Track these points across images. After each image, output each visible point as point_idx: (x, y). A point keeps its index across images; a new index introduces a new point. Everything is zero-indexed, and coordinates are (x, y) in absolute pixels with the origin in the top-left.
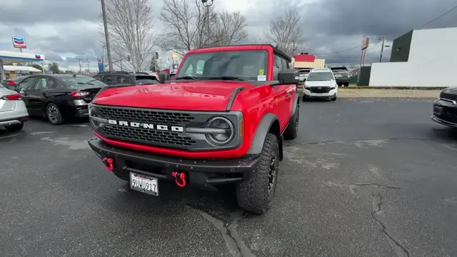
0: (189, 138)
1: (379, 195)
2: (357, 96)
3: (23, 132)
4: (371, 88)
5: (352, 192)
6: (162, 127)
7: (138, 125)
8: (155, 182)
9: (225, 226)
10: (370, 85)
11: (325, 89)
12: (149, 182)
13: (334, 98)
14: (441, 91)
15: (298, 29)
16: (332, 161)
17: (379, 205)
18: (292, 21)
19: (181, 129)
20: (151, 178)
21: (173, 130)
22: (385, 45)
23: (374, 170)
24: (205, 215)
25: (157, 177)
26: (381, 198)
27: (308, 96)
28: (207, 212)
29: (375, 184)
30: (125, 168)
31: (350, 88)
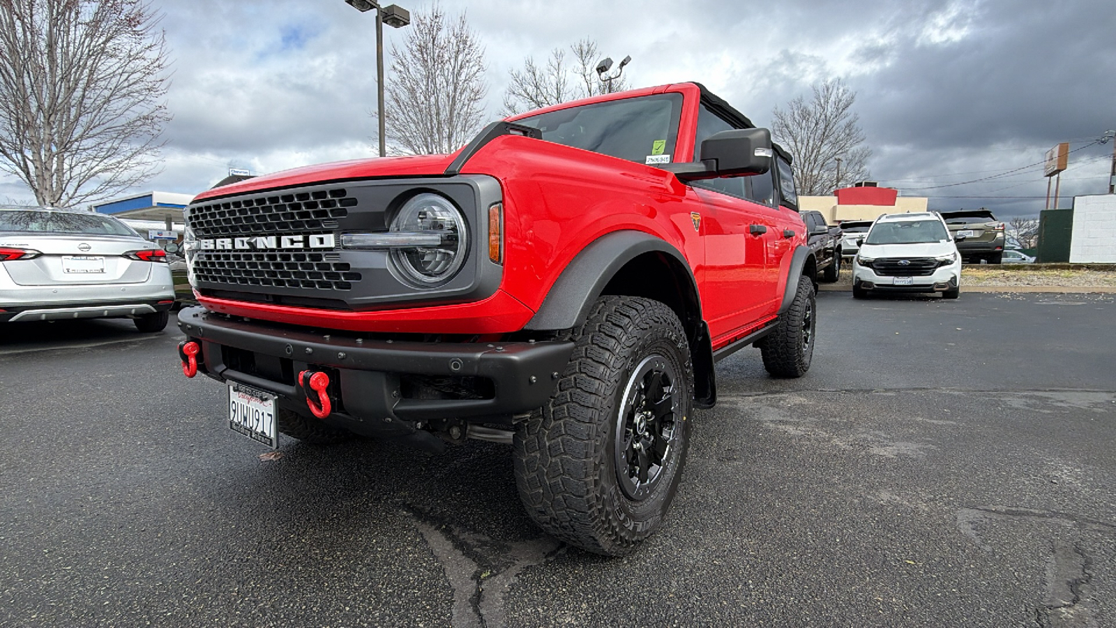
0: (347, 266)
1: (1078, 550)
2: (1030, 289)
3: (164, 333)
4: (1078, 267)
5: (966, 529)
6: (292, 242)
7: (247, 243)
8: (269, 407)
9: (476, 577)
10: (1073, 259)
11: (921, 266)
13: (950, 292)
16: (909, 438)
17: (1074, 586)
18: (830, 109)
19: (330, 241)
21: (312, 245)
23: (1066, 473)
24: (438, 542)
25: (274, 393)
26: (1087, 564)
27: (870, 284)
28: (448, 533)
29: (1070, 517)
30: (220, 368)
31: (1007, 268)
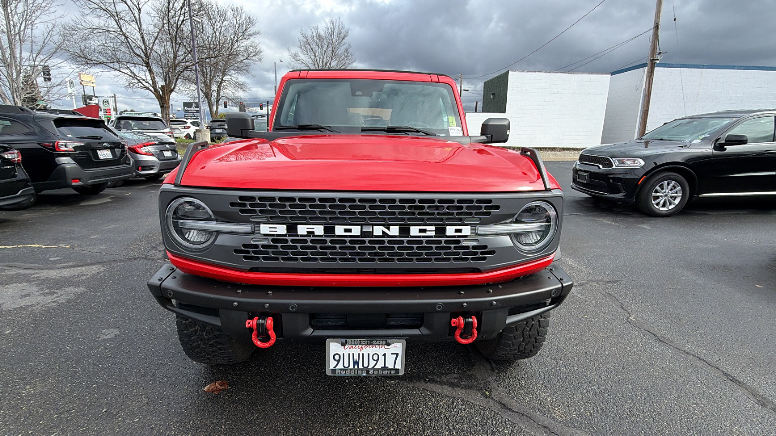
0: (484, 247)
1: (610, 294)
6: (422, 232)
7: (356, 230)
8: (398, 347)
9: (485, 396)
12: (379, 350)
14: (580, 153)
15: (346, 50)
17: (623, 308)
19: (466, 230)
20: (387, 341)
21: (448, 234)
22: (462, 89)
25: (400, 337)
26: (616, 299)
29: (591, 281)
30: (309, 332)
